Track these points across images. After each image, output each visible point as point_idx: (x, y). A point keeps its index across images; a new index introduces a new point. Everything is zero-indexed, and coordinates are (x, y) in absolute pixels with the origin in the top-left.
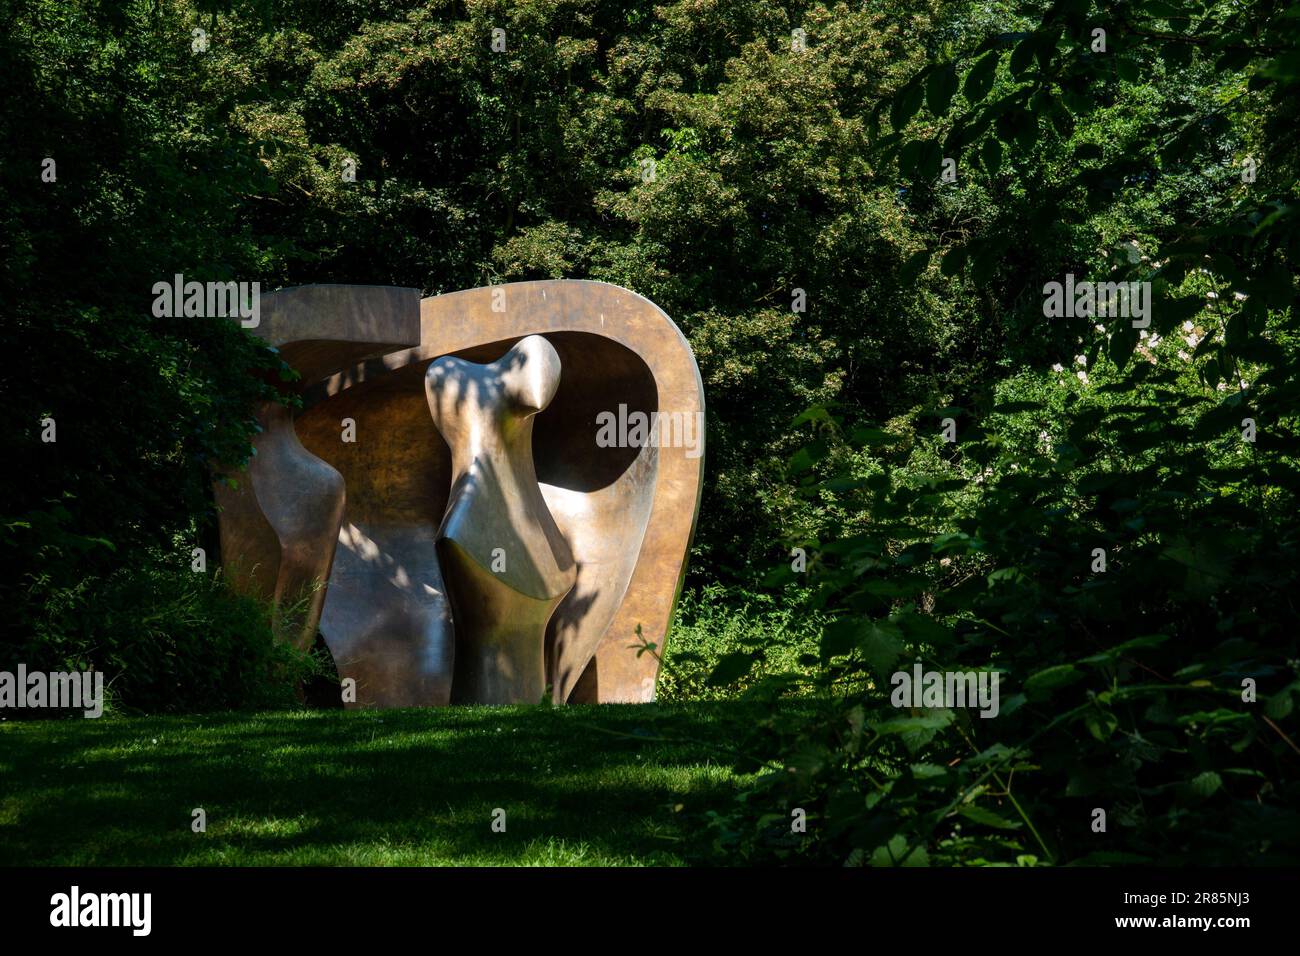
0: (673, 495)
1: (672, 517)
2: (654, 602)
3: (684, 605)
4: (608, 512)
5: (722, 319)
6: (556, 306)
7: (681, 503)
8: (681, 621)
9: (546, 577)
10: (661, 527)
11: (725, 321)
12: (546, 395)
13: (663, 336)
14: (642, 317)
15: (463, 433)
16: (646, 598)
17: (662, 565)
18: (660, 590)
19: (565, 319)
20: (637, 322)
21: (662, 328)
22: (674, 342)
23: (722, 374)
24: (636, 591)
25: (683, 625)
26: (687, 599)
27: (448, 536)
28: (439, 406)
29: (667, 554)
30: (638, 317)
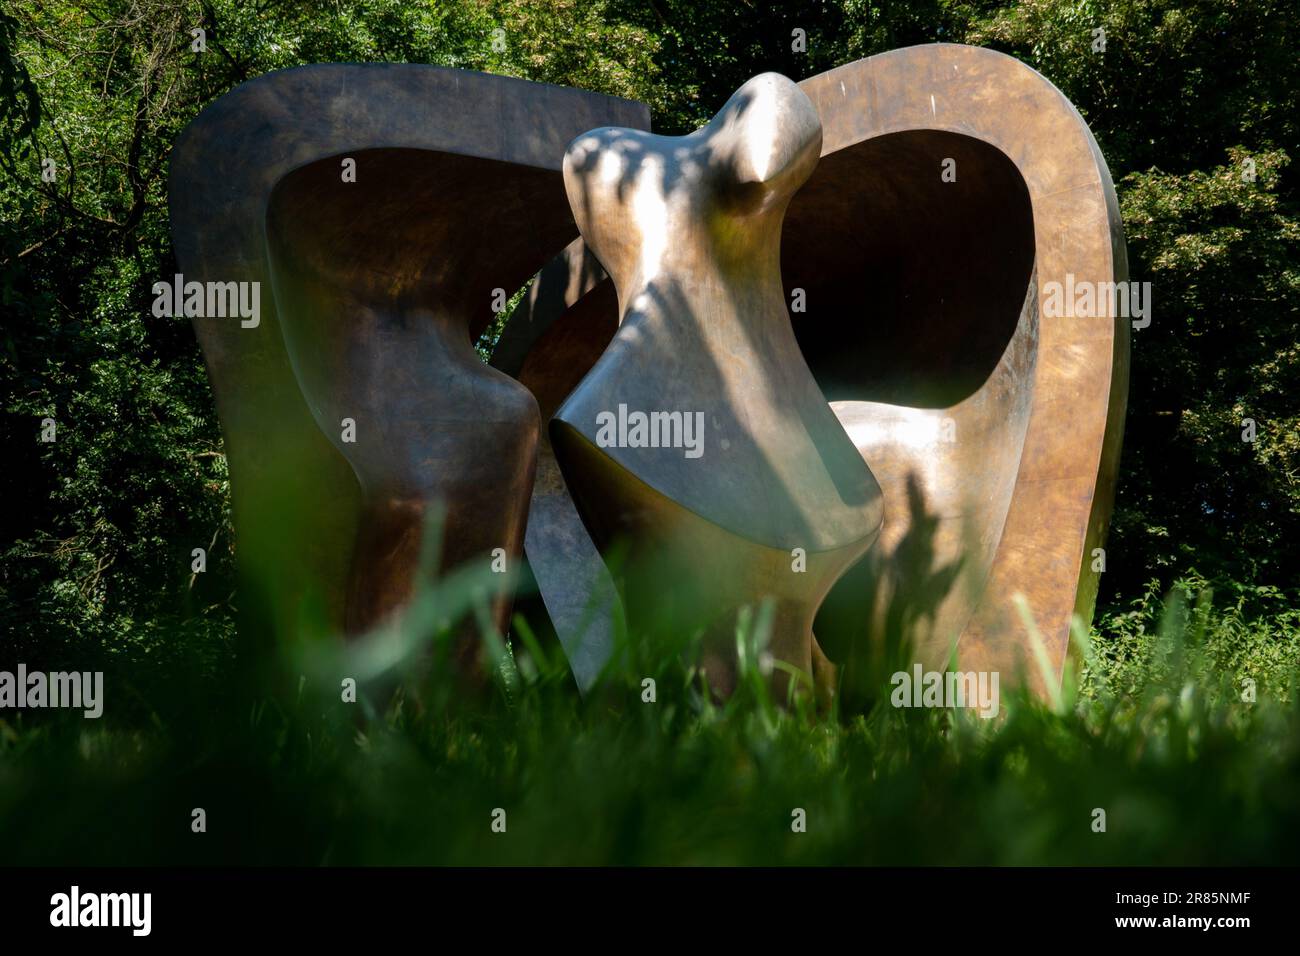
0: (1071, 373)
1: (1071, 412)
2: (1047, 567)
3: (1145, 604)
4: (977, 434)
5: (1168, 179)
6: (862, 101)
7: (1085, 386)
8: (1142, 628)
9: (807, 511)
10: (1051, 431)
11: (1173, 182)
12: (776, 159)
13: (1033, 104)
14: (997, 82)
15: (631, 247)
16: (1033, 560)
17: (1058, 498)
18: (1058, 545)
19: (875, 118)
20: (989, 92)
21: (1031, 91)
22: (1053, 112)
23: (1172, 256)
24: (1013, 548)
25: (1145, 633)
26: (1147, 595)
27: (563, 419)
28: (587, 202)
29: (1066, 476)
30: (989, 83)
